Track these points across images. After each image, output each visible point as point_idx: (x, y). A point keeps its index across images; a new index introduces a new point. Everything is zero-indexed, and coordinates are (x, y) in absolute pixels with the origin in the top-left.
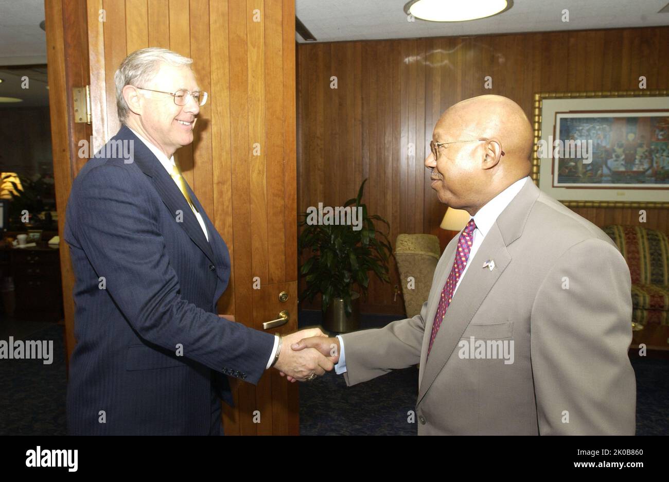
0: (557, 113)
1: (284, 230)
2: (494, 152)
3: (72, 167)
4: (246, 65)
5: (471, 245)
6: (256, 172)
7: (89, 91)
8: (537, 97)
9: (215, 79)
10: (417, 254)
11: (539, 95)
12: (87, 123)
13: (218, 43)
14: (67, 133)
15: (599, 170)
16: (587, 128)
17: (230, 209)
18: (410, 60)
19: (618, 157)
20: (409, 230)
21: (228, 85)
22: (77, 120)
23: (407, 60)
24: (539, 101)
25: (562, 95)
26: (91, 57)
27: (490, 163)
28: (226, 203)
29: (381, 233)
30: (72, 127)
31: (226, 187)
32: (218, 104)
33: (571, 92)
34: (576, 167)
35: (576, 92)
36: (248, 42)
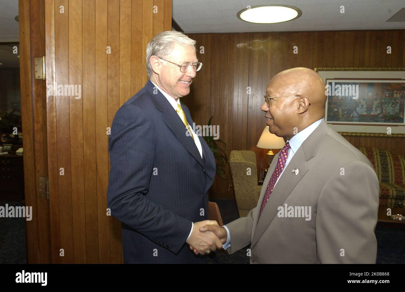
0: (327, 79)
2: (305, 104)
3: (32, 106)
5: (287, 158)
7: (45, 59)
8: (315, 69)
9: (122, 54)
10: (243, 163)
11: (317, 68)
12: (42, 79)
13: (125, 33)
14: (30, 85)
15: (351, 114)
18: (240, 45)
19: (362, 106)
20: (238, 148)
21: (130, 58)
22: (37, 77)
23: (238, 45)
25: (330, 68)
26: (47, 39)
27: (302, 110)
29: (221, 149)
30: (33, 81)
32: (124, 70)
33: (335, 67)
34: (338, 112)
35: (338, 67)
36: (143, 33)
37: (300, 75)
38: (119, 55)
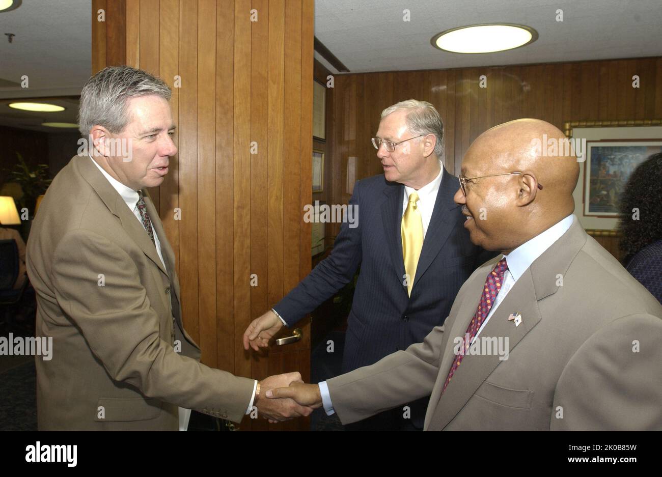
0: (588, 142)
1: (299, 252)
2: (529, 186)
4: (266, 99)
5: (500, 287)
6: (274, 198)
8: (567, 126)
9: (237, 113)
11: (569, 124)
13: (242, 81)
16: (619, 157)
17: (249, 231)
18: (440, 89)
21: (249, 118)
24: (569, 130)
25: (593, 124)
27: (525, 199)
28: (245, 226)
31: (245, 211)
32: (240, 136)
33: (603, 121)
34: (608, 196)
35: (608, 120)
36: (269, 79)
37: (519, 134)
38: (232, 114)
